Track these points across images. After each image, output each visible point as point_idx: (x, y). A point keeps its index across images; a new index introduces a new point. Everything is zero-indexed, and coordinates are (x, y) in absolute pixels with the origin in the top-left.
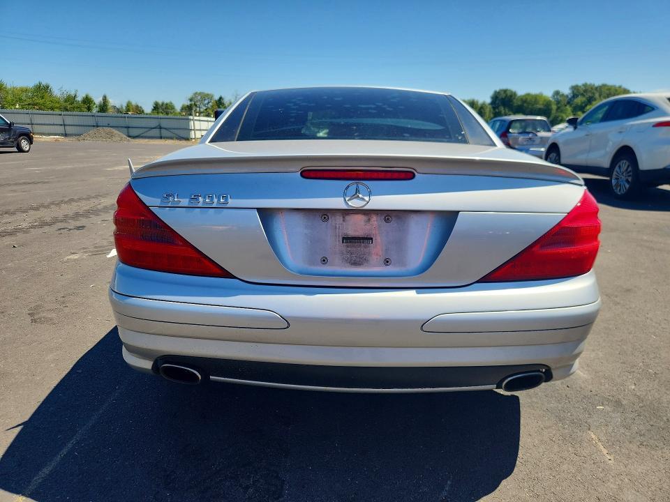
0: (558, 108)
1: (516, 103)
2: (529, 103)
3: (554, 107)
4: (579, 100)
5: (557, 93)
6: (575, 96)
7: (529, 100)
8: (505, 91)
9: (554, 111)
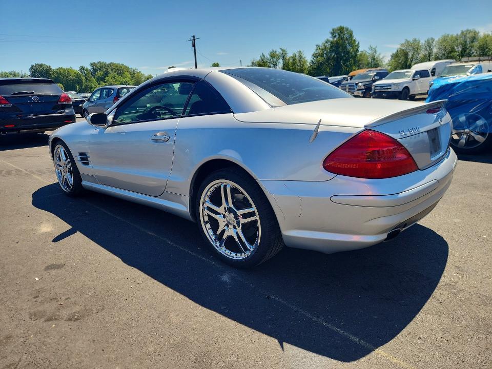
0: (86, 79)
1: (54, 75)
2: (63, 76)
3: (83, 78)
4: (99, 73)
5: (82, 68)
6: (95, 70)
7: (62, 73)
8: (41, 65)
9: (84, 81)
